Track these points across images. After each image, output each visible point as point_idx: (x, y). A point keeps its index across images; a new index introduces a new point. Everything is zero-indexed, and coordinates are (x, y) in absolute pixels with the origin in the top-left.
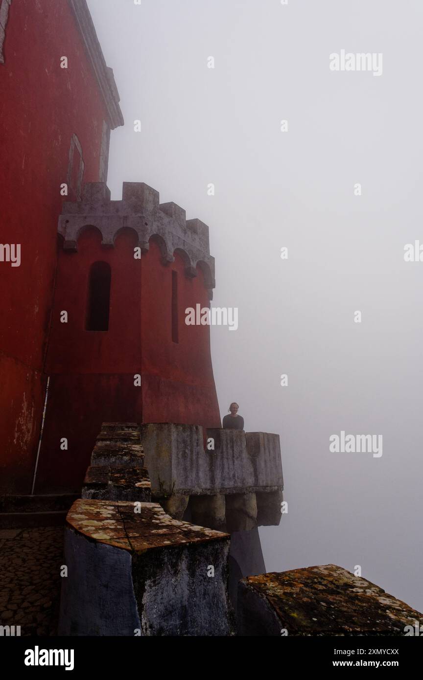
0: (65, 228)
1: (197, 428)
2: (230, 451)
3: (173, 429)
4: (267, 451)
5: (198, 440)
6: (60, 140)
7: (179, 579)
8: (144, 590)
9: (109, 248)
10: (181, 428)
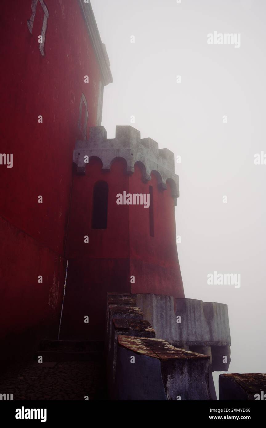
0: (78, 158)
1: (170, 298)
2: (193, 315)
3: (154, 298)
4: (219, 316)
5: (170, 306)
6: (75, 99)
7: (184, 377)
8: (167, 380)
9: (107, 171)
10: (159, 297)
